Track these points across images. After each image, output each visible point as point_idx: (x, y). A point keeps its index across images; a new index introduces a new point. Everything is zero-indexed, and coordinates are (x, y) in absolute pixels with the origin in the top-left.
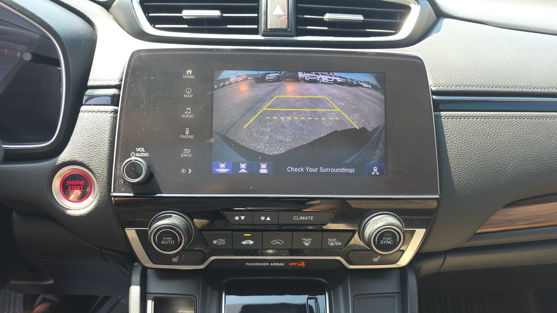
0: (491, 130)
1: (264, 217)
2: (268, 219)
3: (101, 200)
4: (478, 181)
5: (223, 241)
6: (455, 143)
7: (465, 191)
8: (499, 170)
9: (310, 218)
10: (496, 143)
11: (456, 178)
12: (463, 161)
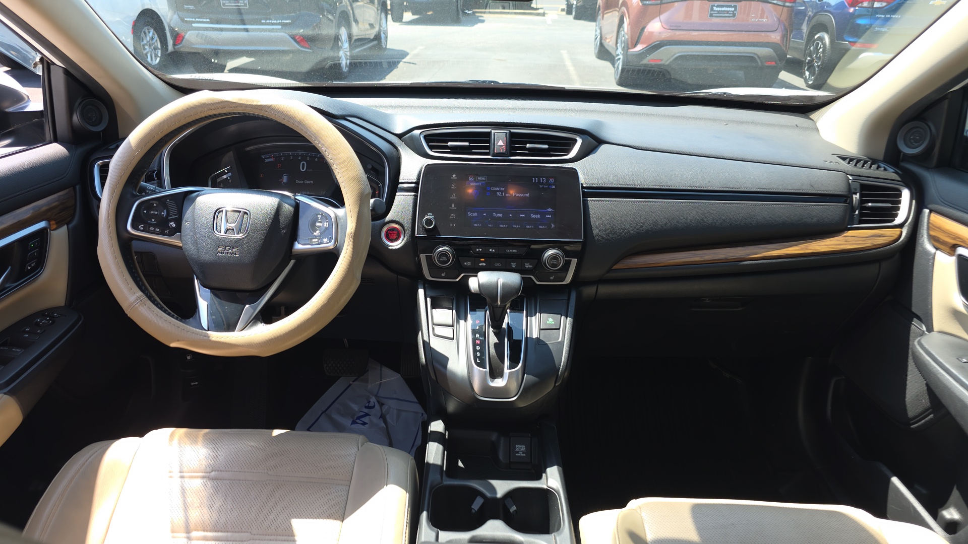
1: (492, 250)
3: (407, 241)
7: (601, 240)
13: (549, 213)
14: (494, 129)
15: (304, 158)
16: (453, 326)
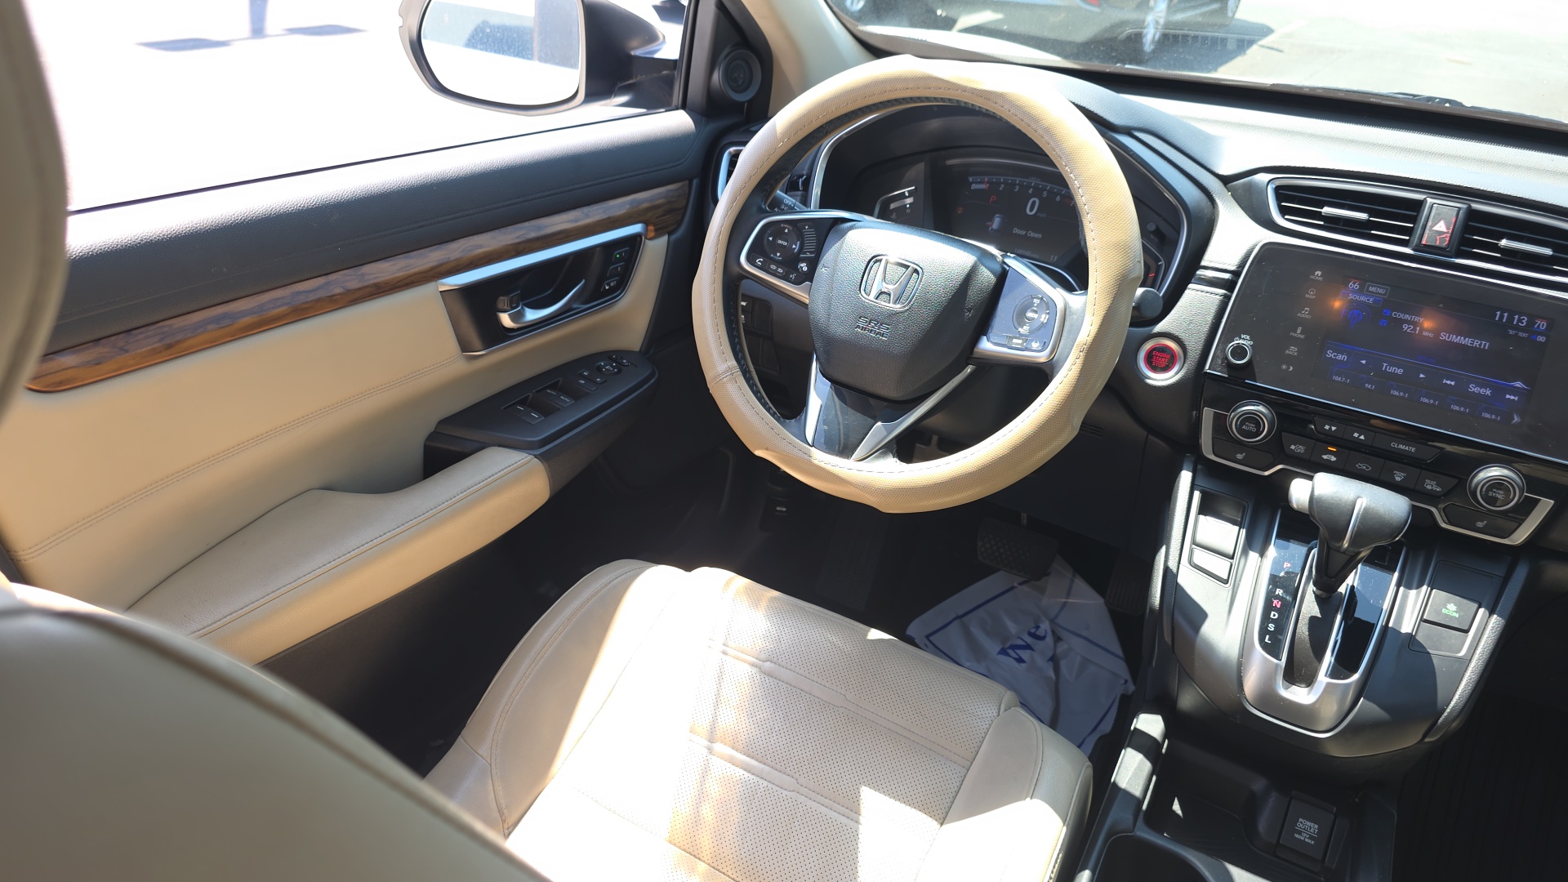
1: (1358, 435)
2: (1362, 438)
3: (1184, 377)
5: (1302, 449)
9: (1411, 449)
13: (1514, 391)
14: (1434, 196)
15: (1037, 192)
16: (1232, 558)
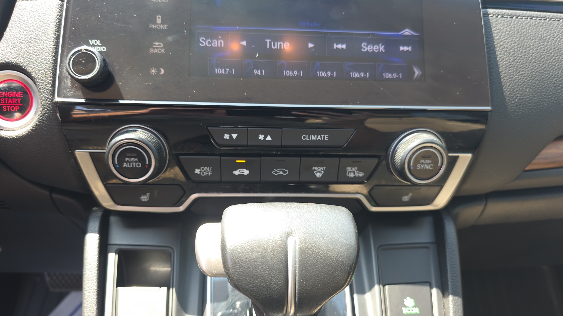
0: (548, 34)
1: (263, 136)
2: (269, 138)
3: (43, 116)
4: (534, 97)
5: (208, 170)
6: (506, 48)
7: (519, 109)
8: (558, 84)
9: (324, 137)
10: (555, 50)
11: (508, 91)
12: (516, 71)
13: (406, 40)
